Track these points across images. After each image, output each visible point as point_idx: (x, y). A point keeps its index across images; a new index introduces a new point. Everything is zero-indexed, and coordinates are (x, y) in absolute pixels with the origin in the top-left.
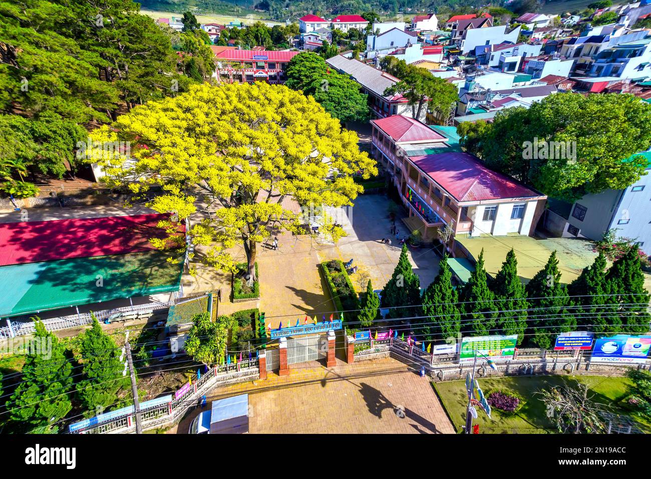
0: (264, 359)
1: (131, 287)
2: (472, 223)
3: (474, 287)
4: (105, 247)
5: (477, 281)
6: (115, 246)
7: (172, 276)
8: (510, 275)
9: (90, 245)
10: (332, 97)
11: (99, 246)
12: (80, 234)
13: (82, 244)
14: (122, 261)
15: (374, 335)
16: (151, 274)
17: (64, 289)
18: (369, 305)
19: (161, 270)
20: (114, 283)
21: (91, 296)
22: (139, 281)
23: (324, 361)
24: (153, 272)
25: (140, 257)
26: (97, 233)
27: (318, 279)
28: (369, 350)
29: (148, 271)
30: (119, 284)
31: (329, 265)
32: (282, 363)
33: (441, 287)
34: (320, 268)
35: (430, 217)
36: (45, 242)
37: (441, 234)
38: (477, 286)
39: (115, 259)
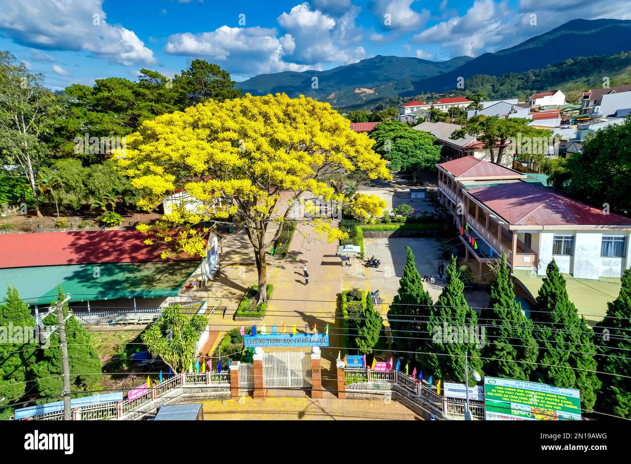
0: (236, 372)
1: (136, 288)
2: (537, 255)
3: (497, 305)
4: (134, 255)
5: (500, 296)
6: (142, 254)
7: (177, 282)
8: (553, 296)
9: (122, 252)
10: (399, 147)
11: (130, 253)
12: (118, 243)
13: (117, 251)
14: (142, 268)
15: (369, 363)
16: (159, 279)
17: (83, 286)
18: (368, 325)
19: (170, 277)
20: (125, 284)
21: (101, 293)
22: (146, 284)
23: (308, 390)
24: (162, 278)
25: (158, 265)
26: (131, 242)
27: (333, 307)
28: (365, 383)
29: (158, 277)
30: (128, 285)
31: (348, 294)
32: (257, 382)
33: (448, 300)
34: (340, 297)
35: (483, 252)
36: (92, 247)
37: (491, 267)
38: (501, 304)
39: (137, 266)
